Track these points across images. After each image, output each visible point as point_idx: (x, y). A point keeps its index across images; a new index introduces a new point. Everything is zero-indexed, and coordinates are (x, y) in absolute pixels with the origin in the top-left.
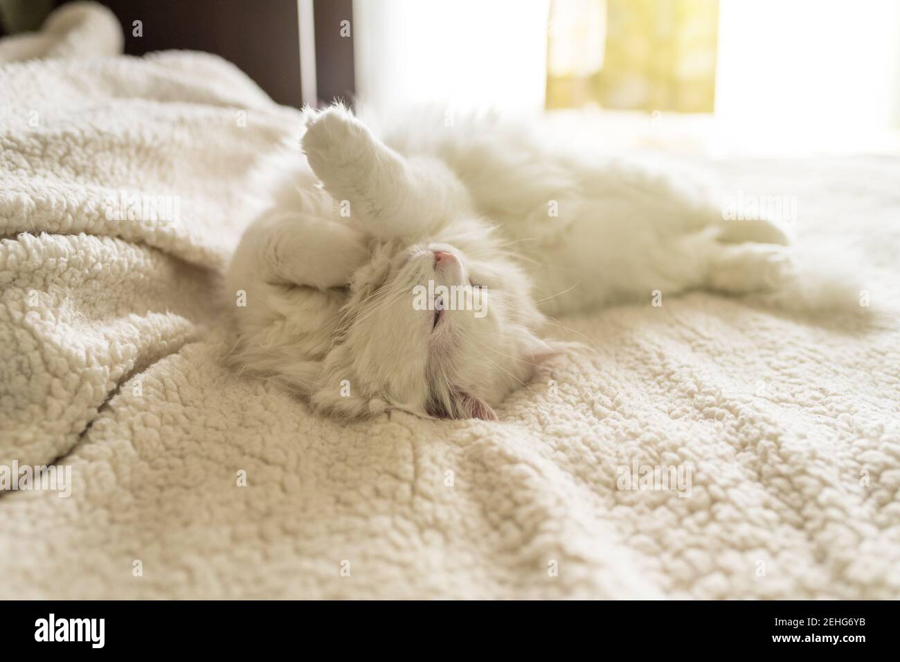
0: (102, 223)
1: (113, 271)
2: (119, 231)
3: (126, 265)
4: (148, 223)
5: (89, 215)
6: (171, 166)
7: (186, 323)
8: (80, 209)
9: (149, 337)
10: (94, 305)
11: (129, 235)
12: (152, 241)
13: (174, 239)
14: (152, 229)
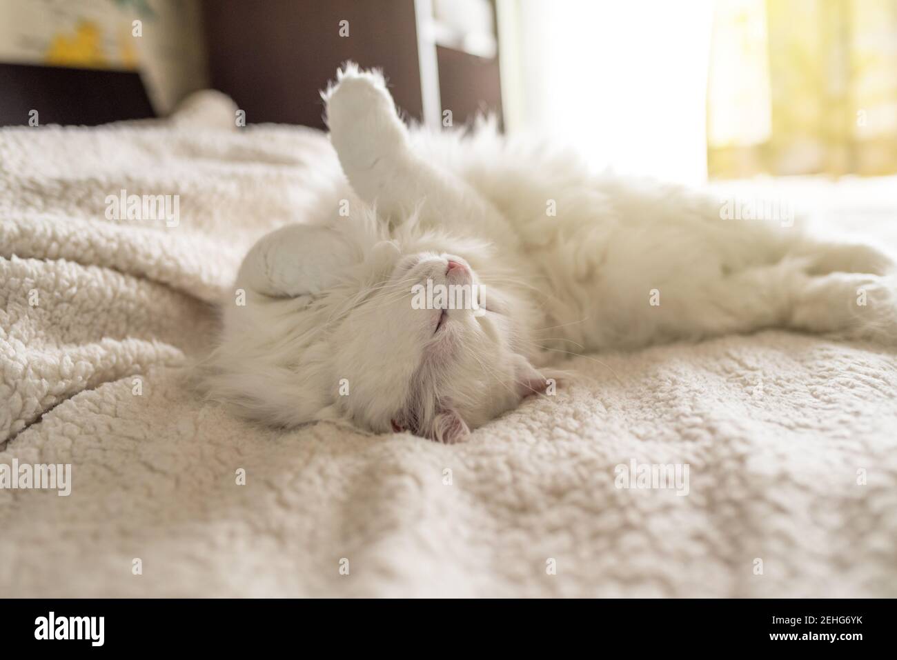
0: (91, 252)
1: (92, 298)
2: (112, 262)
3: (109, 293)
4: (148, 256)
5: (77, 244)
6: (209, 214)
7: (175, 352)
8: (67, 239)
9: (114, 358)
10: (68, 329)
11: (123, 266)
12: (153, 274)
13: (179, 275)
14: (152, 262)
